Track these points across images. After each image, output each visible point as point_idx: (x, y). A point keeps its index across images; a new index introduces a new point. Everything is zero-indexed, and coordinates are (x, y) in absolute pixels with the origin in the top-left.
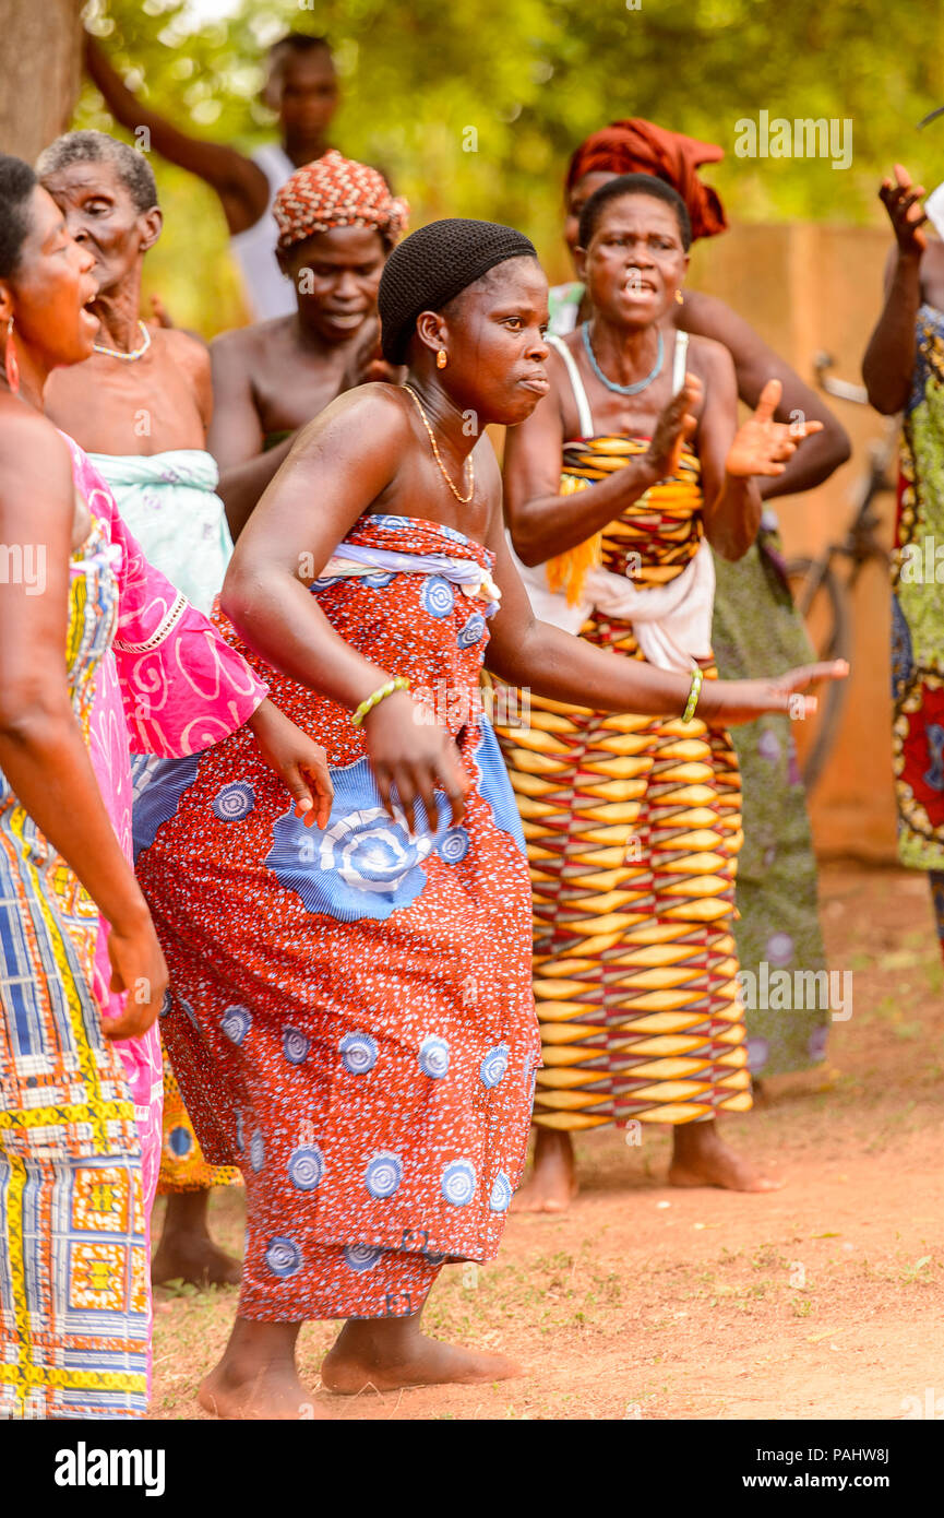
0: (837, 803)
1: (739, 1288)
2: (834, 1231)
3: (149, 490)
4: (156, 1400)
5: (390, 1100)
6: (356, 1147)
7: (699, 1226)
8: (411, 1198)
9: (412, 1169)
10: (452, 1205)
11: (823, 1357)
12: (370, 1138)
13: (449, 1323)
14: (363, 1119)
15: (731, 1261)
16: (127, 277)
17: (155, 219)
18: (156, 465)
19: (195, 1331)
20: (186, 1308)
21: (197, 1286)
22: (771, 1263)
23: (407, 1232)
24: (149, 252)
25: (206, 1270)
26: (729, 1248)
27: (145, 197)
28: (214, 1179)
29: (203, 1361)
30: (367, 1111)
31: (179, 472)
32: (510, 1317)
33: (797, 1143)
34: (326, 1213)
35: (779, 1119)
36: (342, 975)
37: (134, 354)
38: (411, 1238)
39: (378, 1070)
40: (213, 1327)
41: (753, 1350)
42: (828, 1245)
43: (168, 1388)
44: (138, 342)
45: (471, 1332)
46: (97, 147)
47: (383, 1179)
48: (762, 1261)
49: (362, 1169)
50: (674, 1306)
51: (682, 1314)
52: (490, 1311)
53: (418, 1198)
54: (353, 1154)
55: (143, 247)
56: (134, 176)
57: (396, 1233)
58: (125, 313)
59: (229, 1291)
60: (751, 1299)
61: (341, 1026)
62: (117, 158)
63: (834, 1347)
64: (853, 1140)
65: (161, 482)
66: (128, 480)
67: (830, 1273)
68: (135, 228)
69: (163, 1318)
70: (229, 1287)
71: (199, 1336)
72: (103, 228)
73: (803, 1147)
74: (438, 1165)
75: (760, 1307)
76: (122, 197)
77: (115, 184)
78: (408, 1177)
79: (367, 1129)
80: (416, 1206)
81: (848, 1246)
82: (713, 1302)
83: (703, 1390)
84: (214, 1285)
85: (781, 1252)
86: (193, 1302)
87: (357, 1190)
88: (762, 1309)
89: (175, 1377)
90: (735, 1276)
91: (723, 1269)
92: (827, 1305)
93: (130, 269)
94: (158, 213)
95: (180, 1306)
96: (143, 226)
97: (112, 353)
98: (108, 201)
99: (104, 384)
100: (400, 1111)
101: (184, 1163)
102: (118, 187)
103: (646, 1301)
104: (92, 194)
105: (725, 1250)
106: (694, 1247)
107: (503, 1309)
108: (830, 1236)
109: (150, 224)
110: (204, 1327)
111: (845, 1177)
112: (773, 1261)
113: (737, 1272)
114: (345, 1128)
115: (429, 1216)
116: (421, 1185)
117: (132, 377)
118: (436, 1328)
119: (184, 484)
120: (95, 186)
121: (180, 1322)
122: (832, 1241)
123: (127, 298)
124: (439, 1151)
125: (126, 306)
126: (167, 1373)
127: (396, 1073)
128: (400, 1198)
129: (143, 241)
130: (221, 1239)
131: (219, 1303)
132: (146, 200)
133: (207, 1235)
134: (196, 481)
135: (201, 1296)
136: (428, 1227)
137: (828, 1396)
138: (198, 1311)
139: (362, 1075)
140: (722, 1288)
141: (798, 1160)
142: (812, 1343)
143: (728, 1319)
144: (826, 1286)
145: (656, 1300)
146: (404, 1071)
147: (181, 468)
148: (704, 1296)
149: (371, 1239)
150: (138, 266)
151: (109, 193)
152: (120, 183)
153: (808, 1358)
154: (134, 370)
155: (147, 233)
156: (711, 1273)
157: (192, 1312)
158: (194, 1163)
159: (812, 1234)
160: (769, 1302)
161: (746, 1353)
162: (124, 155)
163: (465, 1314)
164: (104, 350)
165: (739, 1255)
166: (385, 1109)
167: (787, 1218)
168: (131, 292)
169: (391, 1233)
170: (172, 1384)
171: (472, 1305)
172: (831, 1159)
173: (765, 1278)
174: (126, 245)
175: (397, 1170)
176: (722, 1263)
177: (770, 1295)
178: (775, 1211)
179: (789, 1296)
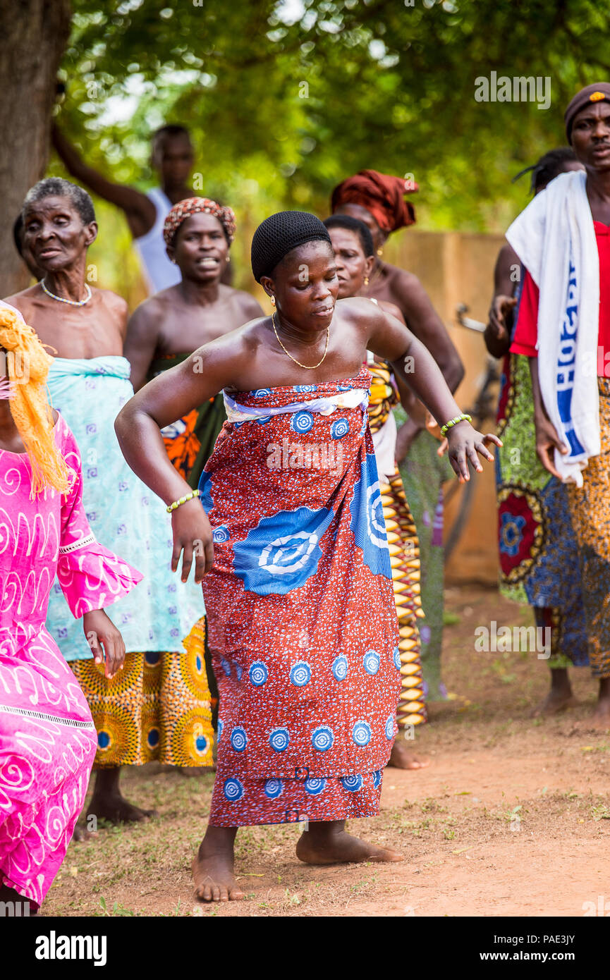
0: (469, 553)
1: (414, 822)
2: (468, 791)
3: (89, 378)
4: (89, 887)
5: (276, 700)
6: (262, 727)
7: (393, 788)
8: (296, 751)
9: (295, 734)
10: (319, 751)
11: (461, 862)
12: (268, 721)
13: (253, 842)
14: (263, 711)
15: (410, 807)
16: (78, 260)
17: (94, 228)
18: (93, 365)
19: (112, 848)
20: (106, 834)
21: (113, 822)
22: (432, 808)
23: (297, 769)
24: (90, 247)
25: (118, 813)
26: (409, 800)
27: (88, 215)
28: (122, 761)
29: (115, 865)
30: (264, 707)
31: (105, 368)
32: (287, 839)
33: (446, 741)
34: (252, 763)
35: (436, 728)
36: (258, 627)
37: (82, 302)
38: (300, 772)
39: (269, 684)
40: (122, 845)
41: (422, 858)
42: (464, 799)
43: (96, 880)
44: (84, 296)
45: (265, 847)
46: (61, 187)
47: (280, 741)
48: (427, 807)
49: (267, 738)
50: (379, 832)
51: (382, 837)
52: (276, 835)
53: (300, 750)
54: (260, 731)
55: (87, 243)
56: (82, 204)
57: (292, 770)
58: (76, 279)
59: (131, 825)
60: (421, 829)
61: (251, 657)
62: (72, 193)
63: (468, 857)
64: (478, 740)
65: (96, 374)
66: (77, 373)
67: (465, 815)
68: (82, 233)
69: (94, 841)
70: (131, 822)
71: (114, 850)
72: (64, 232)
73: (450, 743)
74: (309, 731)
75: (427, 834)
76: (75, 216)
77: (70, 208)
78: (293, 739)
79: (265, 716)
80: (300, 755)
81: (475, 799)
82: (400, 831)
83: (395, 881)
84: (123, 822)
85: (438, 803)
86: (111, 831)
87: (266, 749)
88: (428, 835)
89: (100, 874)
90: (412, 816)
91: (405, 812)
92: (464, 833)
93: (79, 255)
94: (96, 225)
95: (104, 833)
96: (87, 231)
97: (69, 302)
98: (67, 218)
99: (64, 319)
100: (282, 705)
101: (105, 752)
102: (73, 210)
103: (363, 830)
104: (58, 213)
105: (406, 801)
106: (389, 799)
107: (283, 834)
108: (465, 794)
109: (91, 231)
110: (117, 845)
111: (473, 761)
112: (434, 808)
113: (414, 813)
114: (255, 716)
115: (307, 759)
116: (301, 743)
117: (80, 315)
118: (246, 845)
119: (109, 375)
120: (60, 209)
121: (103, 843)
122: (466, 797)
123: (77, 272)
124: (308, 724)
125: (77, 275)
126: (96, 871)
127: (278, 684)
128: (290, 751)
129: (87, 240)
130: (127, 795)
131: (125, 832)
132: (88, 217)
133: (119, 793)
134: (116, 373)
135: (115, 828)
136: (309, 764)
137: (465, 885)
138: (113, 836)
139: (260, 686)
140: (405, 823)
141: (447, 751)
142: (457, 855)
143: (409, 840)
144: (463, 822)
145: (368, 830)
146: (282, 683)
147: (107, 366)
148: (395, 827)
149: (278, 774)
150: (84, 254)
151: (67, 213)
152: (73, 208)
153: (454, 863)
154: (82, 312)
155: (90, 236)
156: (398, 814)
157: (110, 837)
158: (111, 752)
159: (455, 793)
160: (431, 831)
161: (419, 860)
162: (76, 192)
163: (262, 837)
164: (65, 300)
165: (415, 804)
166: (274, 705)
167: (441, 783)
168: (80, 268)
169: (289, 770)
170: (98, 878)
171: (266, 832)
172: (466, 750)
173: (429, 817)
174: (78, 242)
175: (287, 735)
176: (405, 809)
177: (432, 827)
178: (435, 779)
179: (443, 828)
